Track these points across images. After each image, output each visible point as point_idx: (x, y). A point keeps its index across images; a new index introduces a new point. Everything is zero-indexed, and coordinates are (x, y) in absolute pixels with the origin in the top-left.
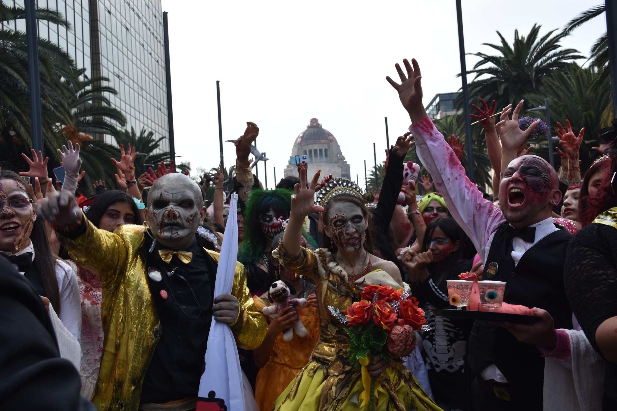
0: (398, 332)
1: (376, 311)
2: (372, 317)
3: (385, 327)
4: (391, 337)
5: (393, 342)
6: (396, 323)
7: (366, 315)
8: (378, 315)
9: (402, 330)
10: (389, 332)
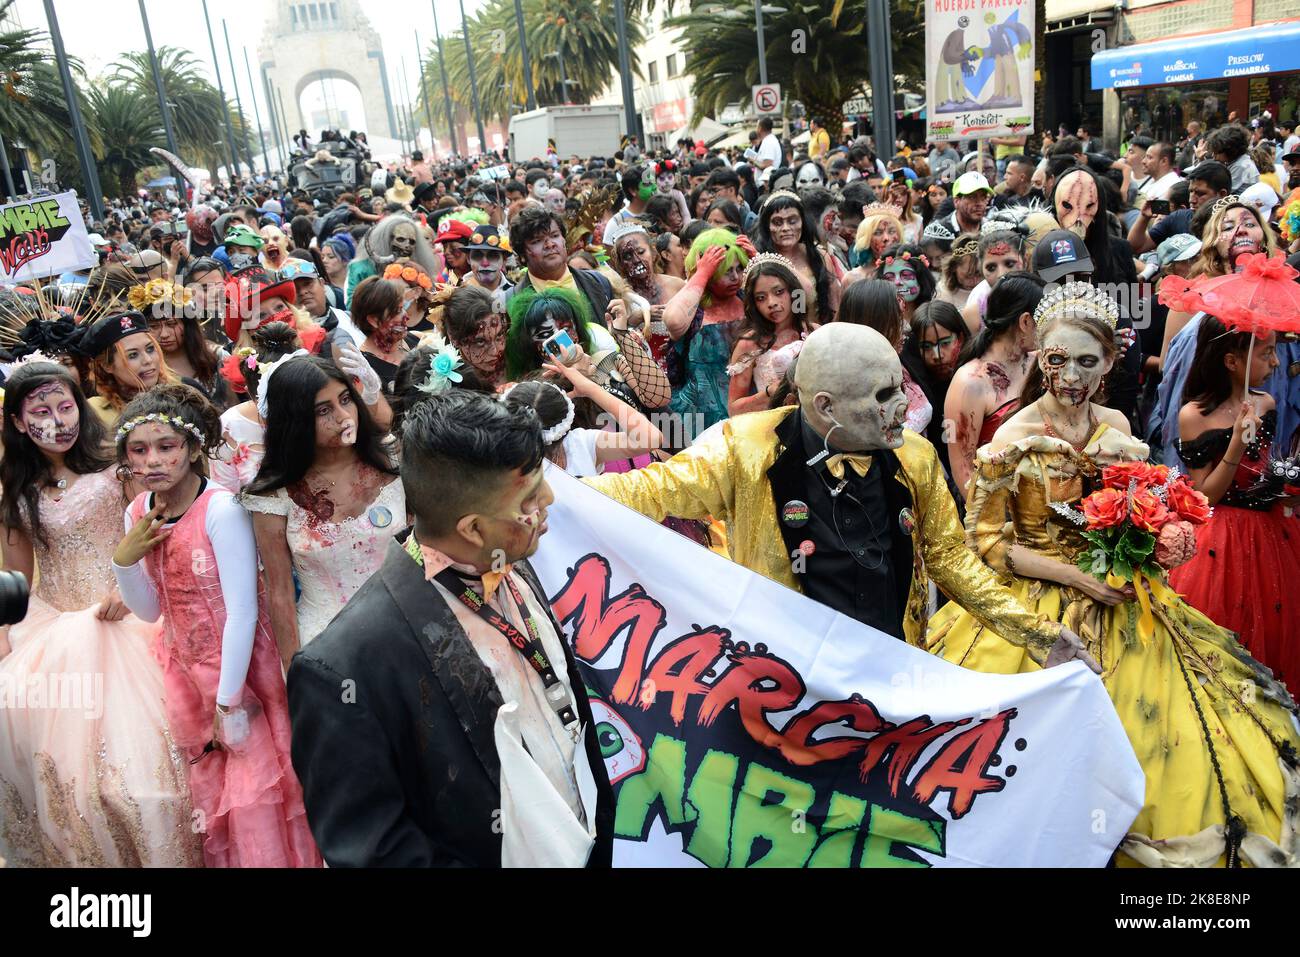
0: (1172, 535)
1: (1135, 507)
2: (1128, 516)
3: (1151, 529)
4: (1162, 542)
5: (1163, 548)
6: (1168, 521)
7: (1119, 513)
8: (1138, 511)
9: (1179, 530)
10: (1157, 535)
